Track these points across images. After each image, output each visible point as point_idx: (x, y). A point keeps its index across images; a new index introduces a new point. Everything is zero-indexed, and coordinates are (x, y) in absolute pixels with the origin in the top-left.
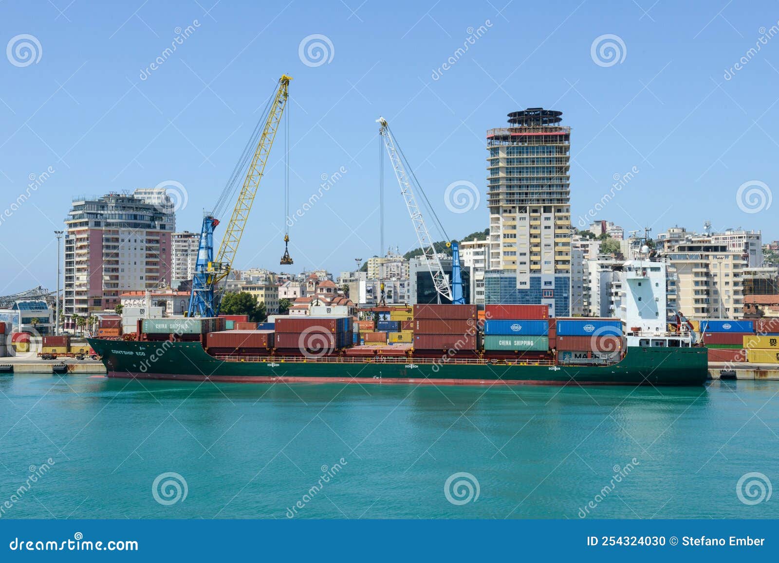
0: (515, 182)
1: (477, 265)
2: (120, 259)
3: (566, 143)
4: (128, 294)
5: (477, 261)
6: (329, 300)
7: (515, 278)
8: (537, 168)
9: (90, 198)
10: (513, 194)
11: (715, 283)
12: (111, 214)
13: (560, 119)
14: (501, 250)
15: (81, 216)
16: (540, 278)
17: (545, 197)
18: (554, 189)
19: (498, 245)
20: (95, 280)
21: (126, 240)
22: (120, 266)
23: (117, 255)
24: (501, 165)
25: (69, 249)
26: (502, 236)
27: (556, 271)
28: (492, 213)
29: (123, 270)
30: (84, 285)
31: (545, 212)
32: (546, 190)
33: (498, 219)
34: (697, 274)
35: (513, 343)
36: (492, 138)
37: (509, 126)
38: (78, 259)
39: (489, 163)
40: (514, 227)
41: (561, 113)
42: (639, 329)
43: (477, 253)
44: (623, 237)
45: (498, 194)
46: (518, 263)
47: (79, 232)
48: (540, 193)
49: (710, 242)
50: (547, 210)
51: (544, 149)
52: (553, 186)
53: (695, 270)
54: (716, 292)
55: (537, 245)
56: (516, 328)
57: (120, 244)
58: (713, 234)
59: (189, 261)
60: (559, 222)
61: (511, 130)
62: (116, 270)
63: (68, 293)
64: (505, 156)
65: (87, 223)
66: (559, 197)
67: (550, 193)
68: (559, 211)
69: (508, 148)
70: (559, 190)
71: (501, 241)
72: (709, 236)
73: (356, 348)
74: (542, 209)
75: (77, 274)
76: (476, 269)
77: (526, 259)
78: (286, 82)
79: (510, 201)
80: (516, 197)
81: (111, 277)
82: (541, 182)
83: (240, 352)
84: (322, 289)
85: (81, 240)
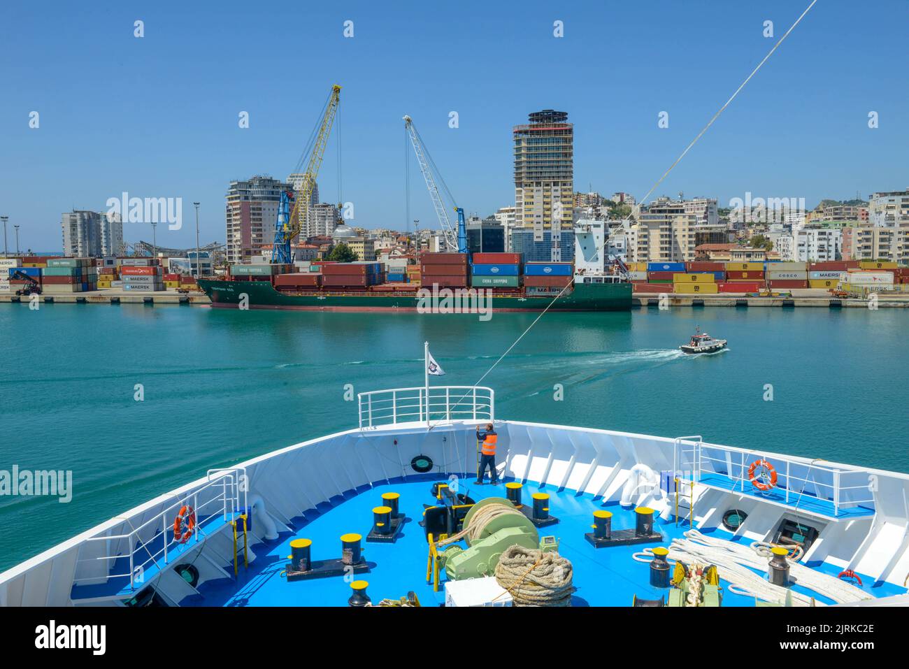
0: (533, 164)
1: (510, 225)
2: (263, 222)
3: (569, 136)
4: (265, 247)
5: (510, 222)
6: (404, 250)
7: (533, 234)
8: (549, 154)
9: (241, 180)
10: (532, 173)
11: (675, 236)
12: (256, 191)
13: (567, 118)
14: (523, 214)
15: (236, 193)
16: (550, 233)
17: (555, 175)
18: (561, 169)
19: (521, 210)
20: (246, 237)
21: (267, 209)
22: (263, 228)
23: (261, 220)
24: (523, 151)
25: (229, 215)
26: (524, 204)
27: (562, 228)
28: (517, 187)
29: (265, 230)
30: (239, 241)
31: (554, 185)
32: (555, 169)
33: (521, 191)
34: (662, 230)
35: (492, 281)
36: (517, 132)
37: (529, 123)
38: (234, 223)
39: (515, 150)
40: (532, 197)
41: (567, 114)
42: (584, 270)
43: (510, 216)
44: (635, 204)
45: (521, 173)
46: (535, 222)
47: (235, 204)
48: (550, 172)
49: (682, 206)
50: (555, 184)
51: (553, 139)
52: (560, 167)
53: (661, 227)
54: (676, 242)
55: (548, 210)
56: (495, 270)
57: (262, 212)
58: (684, 201)
59: (327, 224)
60: (564, 193)
61: (530, 126)
62: (260, 230)
63: (230, 247)
64: (526, 145)
65: (239, 198)
66: (564, 174)
67: (558, 172)
68: (565, 185)
69: (528, 139)
70: (564, 169)
71: (523, 206)
72: (682, 202)
73: (384, 285)
74: (552, 184)
75: (235, 233)
76: (509, 228)
77: (541, 219)
78: (337, 90)
79: (530, 178)
80: (534, 175)
81: (257, 235)
82: (551, 164)
83: (298, 288)
84: (399, 243)
85: (235, 209)
